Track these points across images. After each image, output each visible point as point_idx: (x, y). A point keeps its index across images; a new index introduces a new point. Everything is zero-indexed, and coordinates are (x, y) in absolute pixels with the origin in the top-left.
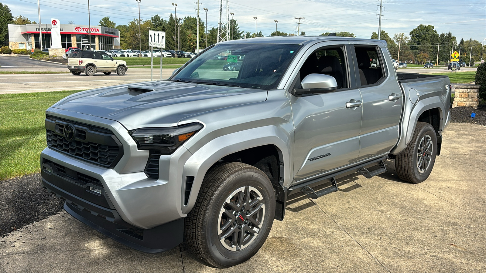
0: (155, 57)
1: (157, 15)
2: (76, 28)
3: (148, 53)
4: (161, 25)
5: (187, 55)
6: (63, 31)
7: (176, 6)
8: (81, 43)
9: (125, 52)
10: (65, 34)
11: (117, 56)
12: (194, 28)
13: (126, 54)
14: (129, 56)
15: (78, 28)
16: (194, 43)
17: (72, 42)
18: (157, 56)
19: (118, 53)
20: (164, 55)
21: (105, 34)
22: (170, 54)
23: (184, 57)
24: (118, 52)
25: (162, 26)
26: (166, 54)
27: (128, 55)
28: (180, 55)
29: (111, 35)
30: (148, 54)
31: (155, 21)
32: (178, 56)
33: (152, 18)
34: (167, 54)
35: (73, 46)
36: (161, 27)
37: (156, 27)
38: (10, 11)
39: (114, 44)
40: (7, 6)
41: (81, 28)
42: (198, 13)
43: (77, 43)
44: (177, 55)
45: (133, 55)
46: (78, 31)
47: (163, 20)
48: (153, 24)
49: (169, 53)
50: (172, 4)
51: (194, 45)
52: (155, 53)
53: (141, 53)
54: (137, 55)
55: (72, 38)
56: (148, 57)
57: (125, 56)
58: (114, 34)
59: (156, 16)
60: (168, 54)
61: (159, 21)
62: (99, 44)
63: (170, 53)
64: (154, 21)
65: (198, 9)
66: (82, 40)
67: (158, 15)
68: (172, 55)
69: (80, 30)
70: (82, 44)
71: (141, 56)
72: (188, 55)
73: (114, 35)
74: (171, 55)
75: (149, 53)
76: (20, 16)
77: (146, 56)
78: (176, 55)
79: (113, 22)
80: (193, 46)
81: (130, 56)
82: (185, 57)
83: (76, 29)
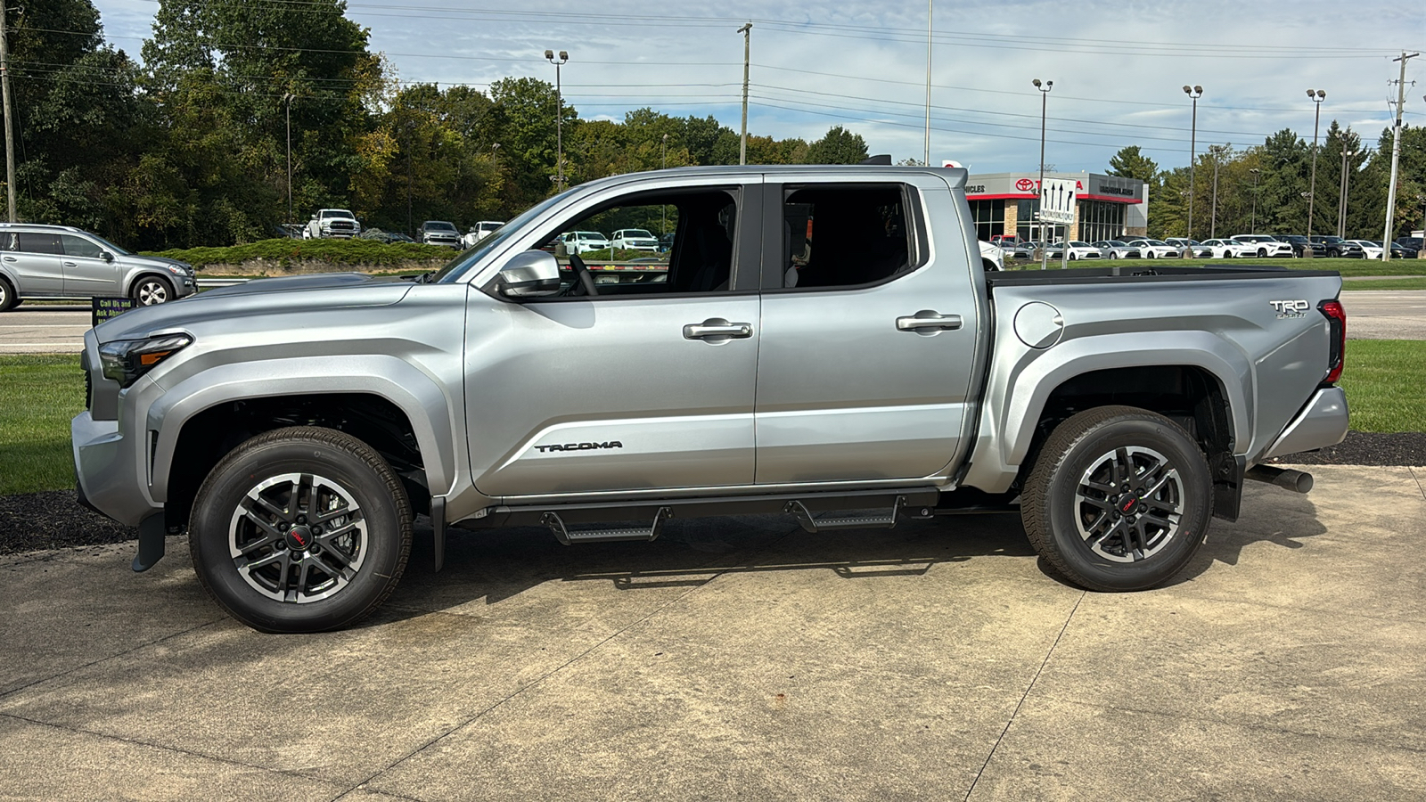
0: (1235, 257)
1: (1285, 130)
2: (1019, 182)
3: (1216, 245)
4: (1295, 159)
5: (1348, 249)
6: (983, 191)
7: (1321, 99)
8: (1031, 222)
9: (1144, 243)
10: (989, 201)
11: (1116, 258)
12: (1416, 163)
13: (1144, 251)
14: (1153, 257)
15: (1025, 180)
16: (1412, 211)
17: (1006, 222)
18: (1243, 254)
19: (1119, 248)
20: (1269, 249)
21: (1100, 194)
22: (1288, 248)
23: (1337, 254)
24: (1124, 245)
25: (1300, 163)
26: (1273, 248)
27: (1151, 254)
28: (1323, 249)
29: (1119, 196)
30: (1214, 249)
31: (1278, 148)
32: (1315, 253)
33: (1268, 139)
34: (1277, 248)
35: (1006, 233)
36: (1295, 167)
37: (1280, 168)
38: (867, 149)
39: (1129, 221)
40: (860, 137)
41: (1031, 182)
42: (1400, 111)
43: (1018, 224)
44: (1311, 250)
45: (1165, 253)
46: (1024, 190)
47: (1303, 144)
48: (1271, 159)
49: (1287, 244)
50: (1308, 92)
51: (1410, 216)
52: (1238, 247)
53: (1192, 247)
54: (1178, 252)
55: (1006, 209)
56: (1215, 257)
57: (1142, 256)
58: (1130, 192)
59: (1283, 132)
60: (1281, 248)
61: (1291, 148)
62: (1081, 225)
63: (1290, 245)
64: (1275, 148)
65: (1401, 101)
66: (1034, 216)
67: (1288, 130)
68: (1294, 251)
69: (1031, 185)
70: (1032, 226)
71: (1191, 254)
72: (1351, 249)
73: (1127, 197)
74: (1290, 252)
75: (1219, 245)
76: (911, 160)
77: (1208, 254)
78: (1307, 249)
79: (1148, 160)
80: (1407, 221)
81: (1156, 256)
82: (1340, 256)
83: (1019, 185)
